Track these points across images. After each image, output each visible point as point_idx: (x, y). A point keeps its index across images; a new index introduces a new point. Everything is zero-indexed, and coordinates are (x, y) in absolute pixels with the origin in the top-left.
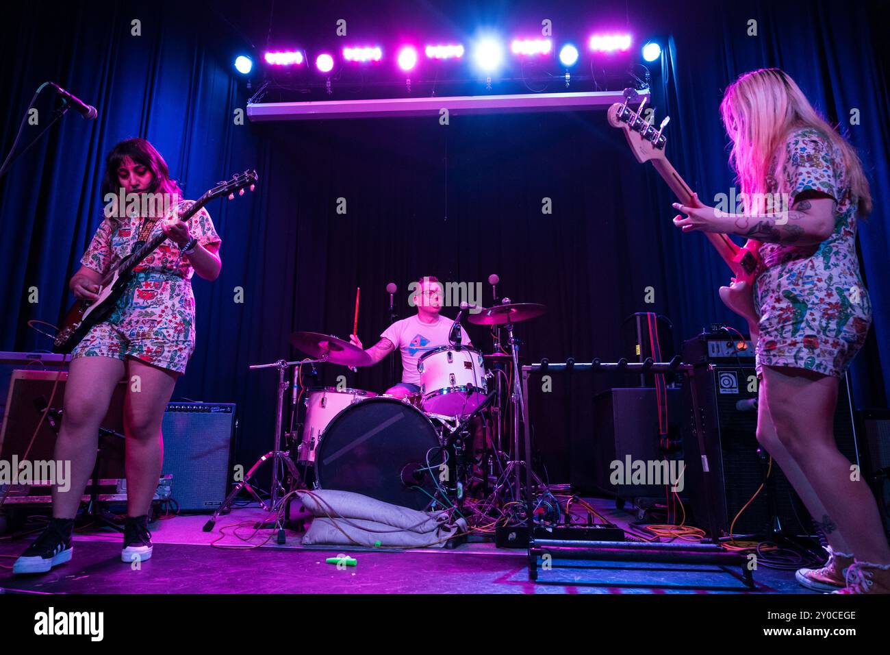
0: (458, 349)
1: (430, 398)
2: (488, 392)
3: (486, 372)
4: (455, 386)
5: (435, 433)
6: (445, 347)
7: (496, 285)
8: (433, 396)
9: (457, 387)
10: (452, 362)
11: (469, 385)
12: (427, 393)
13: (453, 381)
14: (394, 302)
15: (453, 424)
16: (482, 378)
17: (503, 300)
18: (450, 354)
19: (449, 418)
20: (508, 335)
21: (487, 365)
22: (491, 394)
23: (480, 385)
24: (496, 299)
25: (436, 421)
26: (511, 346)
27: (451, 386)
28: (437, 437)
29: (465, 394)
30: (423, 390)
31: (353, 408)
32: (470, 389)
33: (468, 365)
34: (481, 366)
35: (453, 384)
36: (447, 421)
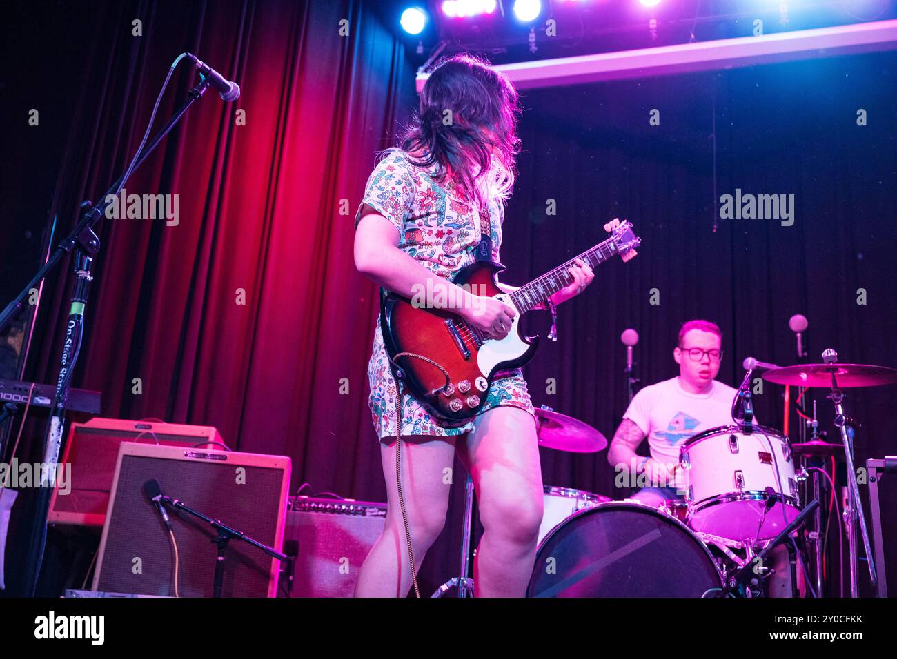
0: (747, 430)
1: (702, 508)
2: (802, 504)
3: (797, 469)
4: (744, 490)
5: (713, 565)
6: (725, 427)
7: (803, 333)
8: (707, 506)
9: (748, 493)
10: (737, 452)
11: (769, 490)
12: (696, 501)
13: (739, 481)
14: (634, 360)
15: (741, 553)
16: (791, 480)
17: (825, 354)
18: (733, 439)
19: (734, 543)
20: (834, 410)
21: (796, 459)
22: (807, 508)
23: (787, 491)
24: (803, 356)
25: (712, 547)
26: (839, 430)
27: (736, 490)
28: (716, 575)
29: (761, 505)
30: (690, 495)
31: (578, 519)
32: (770, 498)
33: (766, 458)
34: (788, 460)
35: (740, 487)
36: (731, 549)
